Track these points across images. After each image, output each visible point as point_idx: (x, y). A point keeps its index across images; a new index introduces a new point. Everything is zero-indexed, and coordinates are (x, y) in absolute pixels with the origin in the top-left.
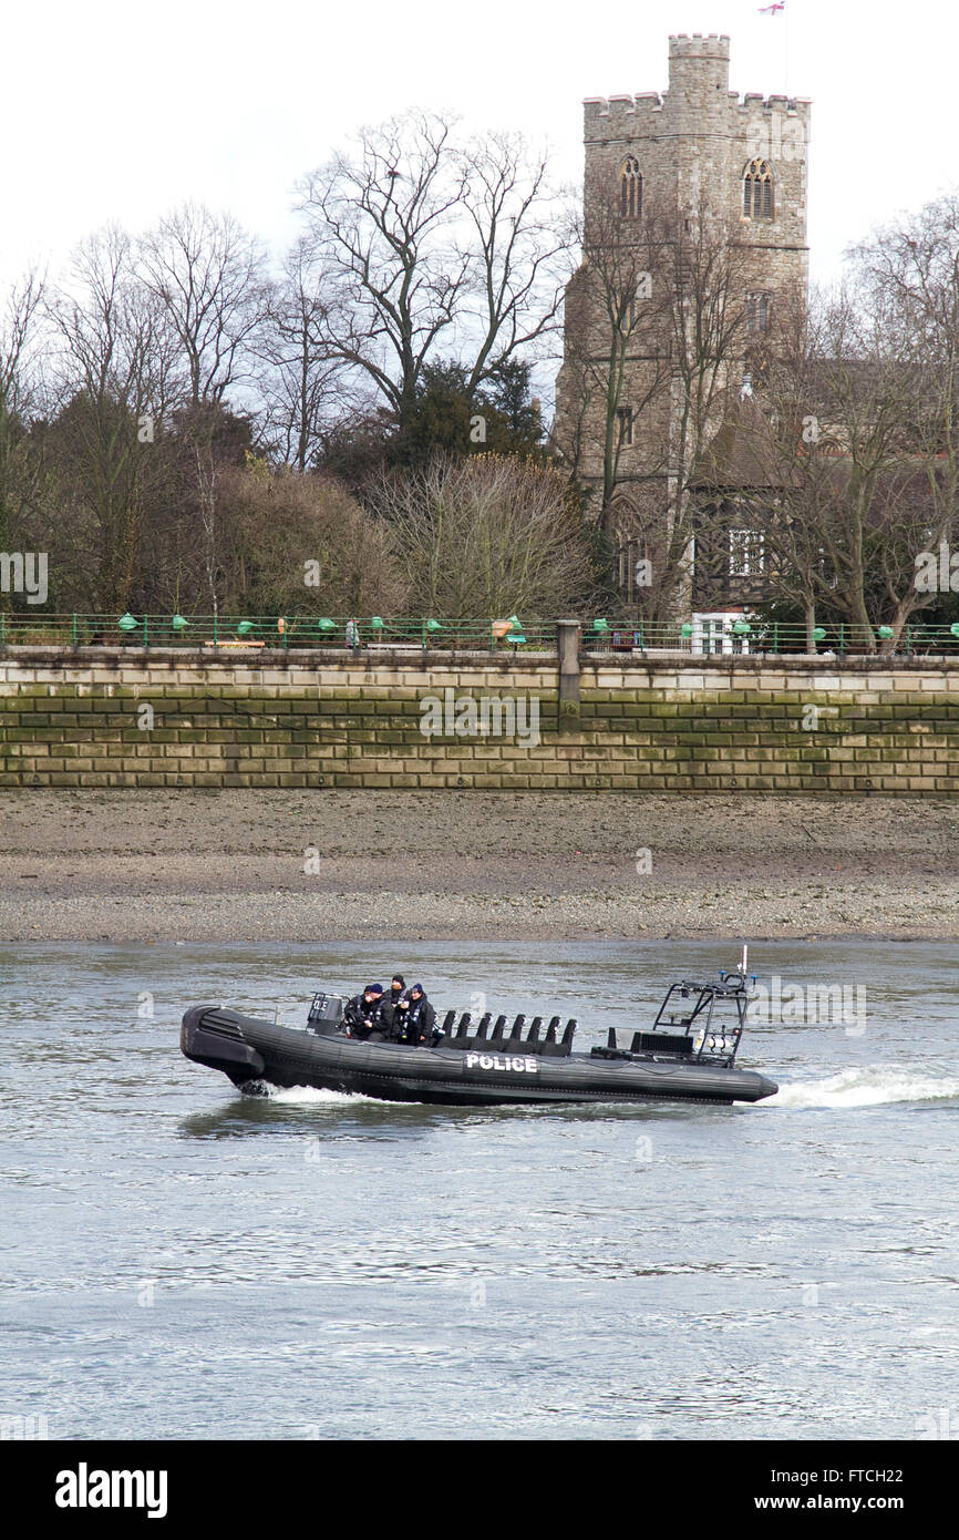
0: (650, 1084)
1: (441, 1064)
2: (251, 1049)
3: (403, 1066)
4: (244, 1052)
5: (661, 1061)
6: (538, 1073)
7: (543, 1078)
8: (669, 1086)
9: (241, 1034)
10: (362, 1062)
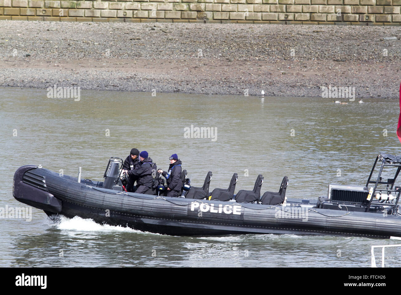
0: (324, 224)
1: (172, 208)
2: (52, 196)
3: (146, 209)
4: (46, 197)
5: (344, 208)
6: (242, 215)
7: (245, 218)
8: (338, 225)
9: (45, 185)
10: (118, 206)
